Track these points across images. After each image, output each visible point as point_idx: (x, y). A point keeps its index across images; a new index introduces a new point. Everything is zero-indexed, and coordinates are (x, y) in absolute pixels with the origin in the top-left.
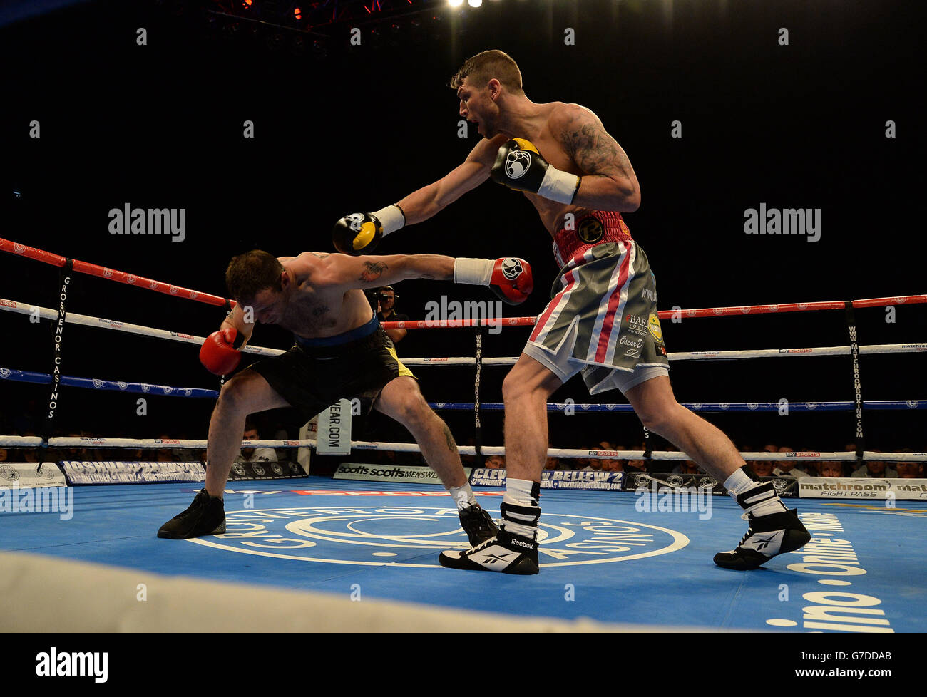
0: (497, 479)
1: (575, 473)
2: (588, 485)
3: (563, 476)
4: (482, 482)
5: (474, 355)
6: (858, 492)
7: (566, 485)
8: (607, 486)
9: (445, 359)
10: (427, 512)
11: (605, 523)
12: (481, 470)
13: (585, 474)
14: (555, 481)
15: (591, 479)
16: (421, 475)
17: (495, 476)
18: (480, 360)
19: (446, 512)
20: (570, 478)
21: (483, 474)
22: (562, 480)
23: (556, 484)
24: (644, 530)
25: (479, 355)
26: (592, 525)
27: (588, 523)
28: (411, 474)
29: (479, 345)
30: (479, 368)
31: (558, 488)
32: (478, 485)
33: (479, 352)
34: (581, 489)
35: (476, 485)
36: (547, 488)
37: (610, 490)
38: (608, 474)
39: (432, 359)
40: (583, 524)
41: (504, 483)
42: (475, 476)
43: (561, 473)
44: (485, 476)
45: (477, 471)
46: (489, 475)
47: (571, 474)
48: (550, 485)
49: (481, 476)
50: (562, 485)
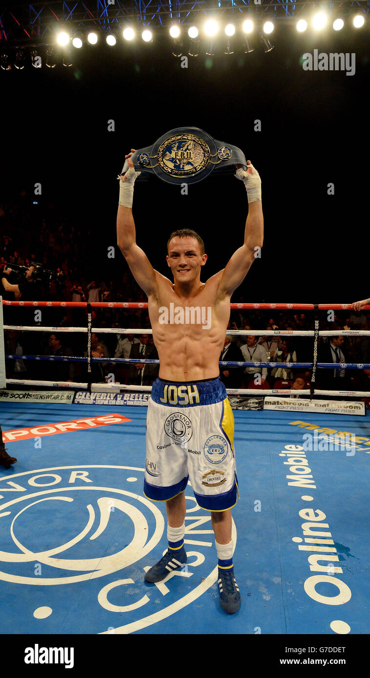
4: (81, 401)
5: (87, 326)
7: (131, 403)
9: (67, 328)
12: (81, 393)
13: (143, 396)
14: (125, 401)
17: (89, 397)
18: (91, 330)
20: (134, 399)
21: (82, 396)
22: (129, 400)
23: (125, 403)
25: (90, 327)
28: (37, 395)
29: (90, 320)
30: (90, 335)
31: (126, 406)
32: (78, 403)
33: (90, 325)
34: (140, 406)
36: (120, 405)
39: (58, 328)
41: (94, 402)
42: (77, 397)
43: (129, 395)
45: (78, 394)
46: (85, 397)
47: (135, 396)
48: (122, 403)
49: (80, 397)
50: (129, 403)
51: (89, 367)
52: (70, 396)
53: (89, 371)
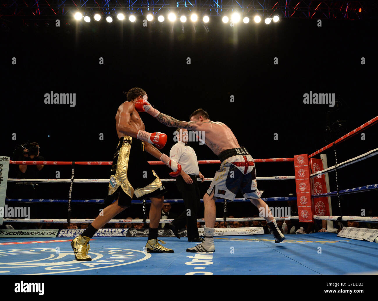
0: (71, 234)
1: (107, 230)
2: (112, 235)
3: (102, 231)
4: (64, 235)
5: (70, 178)
6: (217, 233)
7: (103, 235)
8: (121, 235)
10: (36, 251)
11: (119, 251)
12: (64, 230)
14: (98, 234)
15: (114, 232)
16: (33, 234)
17: (70, 232)
18: (73, 180)
19: (46, 250)
20: (105, 232)
21: (65, 232)
22: (101, 233)
23: (98, 235)
24: (135, 253)
25: (72, 178)
26: (113, 252)
27: (112, 251)
28: (28, 233)
29: (73, 173)
30: (72, 184)
31: (99, 237)
32: (62, 237)
33: (73, 176)
34: (109, 237)
35: (60, 237)
37: (122, 236)
38: (121, 229)
40: (109, 251)
41: (74, 235)
42: (61, 233)
43: (101, 230)
44: (66, 233)
45: (62, 230)
46: (67, 232)
49: (63, 233)
50: (101, 235)
51: (70, 207)
52: (55, 232)
53: (69, 210)
